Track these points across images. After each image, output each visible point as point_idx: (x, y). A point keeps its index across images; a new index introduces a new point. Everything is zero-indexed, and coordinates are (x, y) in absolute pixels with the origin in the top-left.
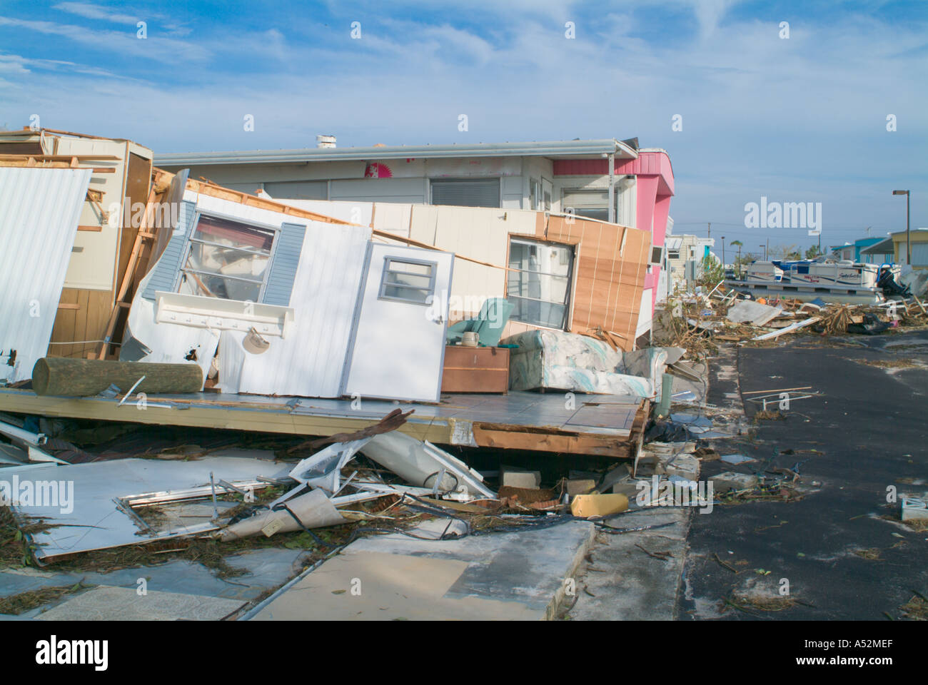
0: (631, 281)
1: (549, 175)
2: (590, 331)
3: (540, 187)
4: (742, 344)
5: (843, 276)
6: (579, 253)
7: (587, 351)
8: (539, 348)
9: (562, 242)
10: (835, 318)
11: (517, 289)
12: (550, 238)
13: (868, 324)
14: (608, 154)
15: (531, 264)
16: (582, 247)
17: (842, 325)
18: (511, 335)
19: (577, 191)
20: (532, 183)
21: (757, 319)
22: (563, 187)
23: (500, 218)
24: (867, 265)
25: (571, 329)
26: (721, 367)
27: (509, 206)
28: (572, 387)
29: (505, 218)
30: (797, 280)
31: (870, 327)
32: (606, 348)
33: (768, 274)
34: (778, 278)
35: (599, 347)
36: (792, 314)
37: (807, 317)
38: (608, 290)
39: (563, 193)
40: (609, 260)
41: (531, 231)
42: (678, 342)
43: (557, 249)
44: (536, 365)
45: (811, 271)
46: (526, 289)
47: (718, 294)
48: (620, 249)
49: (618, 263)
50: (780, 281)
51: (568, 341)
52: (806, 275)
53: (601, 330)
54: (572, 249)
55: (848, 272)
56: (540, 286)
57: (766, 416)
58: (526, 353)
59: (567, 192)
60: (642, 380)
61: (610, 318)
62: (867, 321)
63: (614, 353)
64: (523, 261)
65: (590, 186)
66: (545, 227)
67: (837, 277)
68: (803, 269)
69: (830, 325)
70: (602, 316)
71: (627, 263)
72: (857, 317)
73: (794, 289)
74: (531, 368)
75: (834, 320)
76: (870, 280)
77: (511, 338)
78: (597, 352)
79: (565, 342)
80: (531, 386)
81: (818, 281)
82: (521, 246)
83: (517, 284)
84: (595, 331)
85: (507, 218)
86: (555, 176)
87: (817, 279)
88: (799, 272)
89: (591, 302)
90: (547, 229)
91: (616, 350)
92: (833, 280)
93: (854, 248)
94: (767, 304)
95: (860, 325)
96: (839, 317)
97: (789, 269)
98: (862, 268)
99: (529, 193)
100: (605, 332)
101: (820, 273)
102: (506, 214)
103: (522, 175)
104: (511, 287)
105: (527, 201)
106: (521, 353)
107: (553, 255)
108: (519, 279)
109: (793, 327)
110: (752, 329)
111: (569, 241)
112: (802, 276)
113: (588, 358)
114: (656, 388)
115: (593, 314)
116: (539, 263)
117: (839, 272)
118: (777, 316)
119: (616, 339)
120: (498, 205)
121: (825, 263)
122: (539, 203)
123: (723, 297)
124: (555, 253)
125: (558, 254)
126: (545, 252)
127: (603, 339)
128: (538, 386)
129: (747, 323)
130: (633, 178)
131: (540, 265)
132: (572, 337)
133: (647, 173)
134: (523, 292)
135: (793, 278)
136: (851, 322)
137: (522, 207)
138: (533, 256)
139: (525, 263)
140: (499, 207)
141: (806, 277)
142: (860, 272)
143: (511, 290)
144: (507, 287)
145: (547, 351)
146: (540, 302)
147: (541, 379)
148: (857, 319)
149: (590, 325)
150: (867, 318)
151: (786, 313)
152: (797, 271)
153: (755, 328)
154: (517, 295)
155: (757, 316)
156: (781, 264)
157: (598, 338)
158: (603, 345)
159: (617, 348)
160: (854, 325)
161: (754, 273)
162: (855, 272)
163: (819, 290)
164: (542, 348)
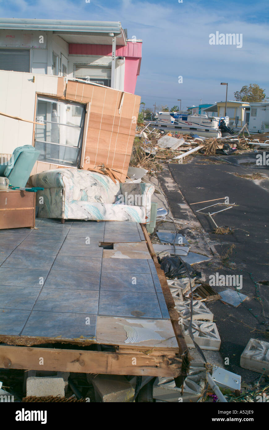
0: (125, 131)
1: (66, 52)
2: (97, 168)
3: (59, 59)
4: (169, 161)
5: (203, 123)
6: (89, 110)
7: (95, 184)
8: (60, 188)
9: (77, 101)
10: (211, 146)
11: (43, 135)
12: (68, 98)
13: (225, 149)
14: (114, 34)
15: (53, 116)
16: (92, 105)
17: (214, 150)
18: (38, 173)
19: (85, 66)
20: (54, 57)
21: (173, 146)
22: (75, 63)
23: (29, 80)
24: (215, 118)
25: (83, 167)
26: (165, 178)
27: (37, 72)
28: (86, 217)
29: (33, 80)
30: (181, 123)
31: (226, 151)
32: (108, 181)
33: (168, 120)
34: (172, 122)
35: (103, 180)
36: (189, 144)
37: (197, 145)
38: (110, 138)
39: (75, 66)
40: (111, 116)
41: (53, 91)
42: (140, 163)
43: (70, 106)
44: (58, 200)
45: (188, 120)
46: (49, 136)
47: (147, 130)
48: (119, 109)
49: (117, 118)
50: (173, 123)
51: (82, 177)
52: (186, 121)
53: (104, 167)
54: (85, 106)
55: (206, 121)
56: (59, 133)
57: (221, 232)
58: (50, 189)
59: (78, 66)
60: (137, 208)
61: (111, 158)
62: (225, 148)
63: (114, 185)
64: (48, 114)
65: (94, 63)
66: (64, 89)
67: (201, 123)
68: (185, 119)
69: (208, 150)
70: (105, 156)
71: (124, 118)
72: (220, 146)
73: (180, 128)
74: (54, 201)
75: (210, 147)
76: (216, 125)
77: (38, 175)
78: (103, 184)
79: (80, 178)
80: (54, 216)
81: (191, 125)
82: (46, 103)
83: (42, 131)
84: (100, 168)
85: (35, 80)
86: (70, 55)
87: (191, 124)
88: (182, 120)
89: (97, 147)
90: (66, 90)
91: (115, 182)
92: (199, 124)
93: (198, 108)
94: (173, 136)
95: (222, 150)
96: (212, 146)
97: (178, 118)
98: (213, 119)
99: (52, 63)
100: (108, 169)
101: (193, 120)
102: (34, 77)
103: (47, 48)
104: (38, 134)
105: (50, 69)
106: (46, 188)
107: (68, 110)
108: (44, 128)
109: (192, 151)
110: (171, 152)
111: (83, 101)
112: (184, 122)
113: (96, 190)
114: (146, 213)
115: (99, 155)
116: (59, 115)
117: (202, 121)
118: (182, 144)
119: (115, 174)
120: (28, 70)
121: (194, 116)
122: (59, 73)
123: (150, 132)
124: (69, 108)
125: (71, 108)
126: (62, 107)
127: (106, 174)
128: (59, 217)
129: (169, 148)
130: (123, 59)
131: (59, 117)
132: (85, 173)
133: (132, 56)
134: (47, 137)
135: (180, 122)
136: (218, 148)
137: (46, 73)
138: (54, 110)
139: (49, 116)
140: (29, 72)
141: (186, 122)
142: (211, 121)
143: (38, 136)
144: (35, 133)
145: (67, 190)
146: (59, 145)
147: (62, 212)
148: (221, 147)
149: (96, 163)
150: (225, 146)
151: (187, 143)
152: (181, 119)
153: (173, 151)
154: (42, 140)
155: (173, 144)
156: (174, 115)
157: (103, 173)
158: (107, 179)
159: (116, 180)
160: (219, 150)
161: (161, 119)
162: (209, 121)
163: (191, 129)
164: (62, 187)
